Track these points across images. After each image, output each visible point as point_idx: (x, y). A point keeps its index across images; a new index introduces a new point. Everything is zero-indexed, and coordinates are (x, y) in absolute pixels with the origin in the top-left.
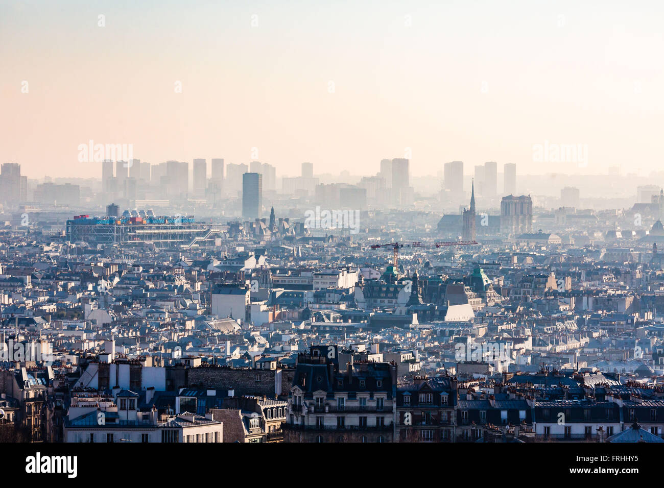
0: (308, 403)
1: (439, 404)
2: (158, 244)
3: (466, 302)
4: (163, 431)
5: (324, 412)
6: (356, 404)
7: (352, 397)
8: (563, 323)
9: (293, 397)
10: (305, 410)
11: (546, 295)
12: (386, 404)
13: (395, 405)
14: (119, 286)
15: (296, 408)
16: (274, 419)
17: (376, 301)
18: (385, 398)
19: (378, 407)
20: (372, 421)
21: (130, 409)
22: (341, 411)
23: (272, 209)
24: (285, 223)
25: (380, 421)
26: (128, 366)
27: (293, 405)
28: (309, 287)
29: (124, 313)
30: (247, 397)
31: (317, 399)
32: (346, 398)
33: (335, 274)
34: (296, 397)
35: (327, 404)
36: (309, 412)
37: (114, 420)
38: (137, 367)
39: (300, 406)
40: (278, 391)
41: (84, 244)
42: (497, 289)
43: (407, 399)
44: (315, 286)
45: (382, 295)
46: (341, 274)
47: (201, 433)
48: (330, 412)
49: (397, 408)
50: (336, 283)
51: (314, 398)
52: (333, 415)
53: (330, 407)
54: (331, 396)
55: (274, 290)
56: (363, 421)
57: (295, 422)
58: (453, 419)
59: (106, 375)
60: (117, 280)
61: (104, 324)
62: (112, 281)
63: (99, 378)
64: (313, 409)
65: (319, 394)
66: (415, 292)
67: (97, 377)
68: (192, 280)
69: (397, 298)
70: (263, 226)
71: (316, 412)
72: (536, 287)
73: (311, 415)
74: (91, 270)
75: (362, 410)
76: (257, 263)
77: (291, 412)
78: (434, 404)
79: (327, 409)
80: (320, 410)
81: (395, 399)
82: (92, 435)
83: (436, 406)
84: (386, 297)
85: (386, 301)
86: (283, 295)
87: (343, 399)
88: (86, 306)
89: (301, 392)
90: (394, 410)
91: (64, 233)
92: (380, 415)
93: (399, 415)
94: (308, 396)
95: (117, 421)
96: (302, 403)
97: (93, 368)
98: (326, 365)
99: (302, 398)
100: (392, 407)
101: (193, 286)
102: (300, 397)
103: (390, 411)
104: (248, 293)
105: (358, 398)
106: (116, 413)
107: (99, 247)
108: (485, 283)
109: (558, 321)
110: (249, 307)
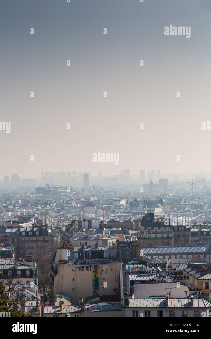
0: (146, 231)
1: (186, 230)
2: (63, 195)
3: (159, 207)
4: (102, 241)
5: (151, 233)
6: (160, 231)
7: (159, 229)
8: (189, 212)
9: (141, 229)
10: (145, 233)
11: (181, 205)
12: (170, 230)
13: (172, 231)
14: (56, 205)
15: (142, 233)
16: (135, 236)
17: (132, 208)
18: (169, 229)
19: (167, 231)
20: (165, 236)
21: (92, 234)
22: (156, 233)
23: (94, 184)
24: (98, 188)
25: (168, 236)
26: (87, 222)
27: (141, 232)
28: (112, 204)
29: (60, 213)
30: (125, 230)
31: (149, 230)
32: (157, 229)
33: (119, 201)
34: (142, 229)
35: (152, 231)
36: (146, 234)
37: (87, 238)
38: (90, 222)
39: (143, 232)
40: (134, 228)
41: (41, 195)
42: (167, 204)
43: (176, 229)
44: (113, 204)
45: (134, 206)
46: (121, 200)
47: (113, 241)
48: (153, 233)
49: (173, 232)
50: (119, 203)
51: (148, 229)
52: (154, 234)
53: (153, 232)
54: (153, 229)
55: (102, 205)
56: (163, 236)
57: (142, 237)
58: (190, 235)
59: (81, 225)
60: (55, 204)
61: (55, 216)
62: (54, 204)
63: (79, 226)
64: (147, 233)
65: (149, 228)
66: (145, 205)
67: (78, 225)
68: (77, 204)
69: (138, 207)
70: (91, 189)
71: (148, 233)
72: (178, 202)
73: (147, 235)
74: (48, 201)
75: (162, 232)
76: (94, 198)
77: (140, 234)
78: (184, 230)
79: (152, 232)
80: (150, 233)
81: (172, 229)
82: (81, 242)
83: (185, 231)
84: (135, 206)
85: (135, 207)
86: (105, 207)
87: (156, 229)
88: (49, 211)
89: (144, 227)
90: (172, 233)
91: (35, 192)
92: (168, 234)
93: (173, 234)
94: (146, 229)
95: (88, 238)
96: (144, 231)
97: (77, 223)
98: (151, 219)
99: (144, 229)
100: (171, 232)
101: (78, 205)
102: (143, 229)
103: (171, 233)
104: (96, 206)
105: (161, 229)
106: (88, 236)
107: (46, 196)
108: (164, 202)
109: (187, 212)
110: (96, 210)
